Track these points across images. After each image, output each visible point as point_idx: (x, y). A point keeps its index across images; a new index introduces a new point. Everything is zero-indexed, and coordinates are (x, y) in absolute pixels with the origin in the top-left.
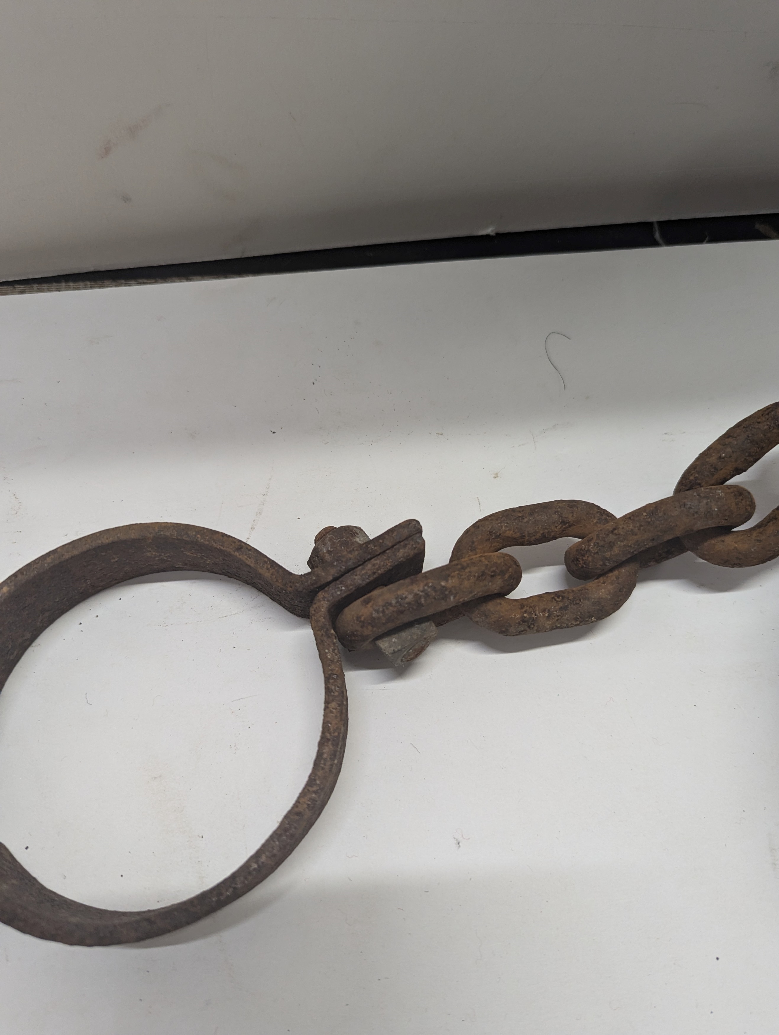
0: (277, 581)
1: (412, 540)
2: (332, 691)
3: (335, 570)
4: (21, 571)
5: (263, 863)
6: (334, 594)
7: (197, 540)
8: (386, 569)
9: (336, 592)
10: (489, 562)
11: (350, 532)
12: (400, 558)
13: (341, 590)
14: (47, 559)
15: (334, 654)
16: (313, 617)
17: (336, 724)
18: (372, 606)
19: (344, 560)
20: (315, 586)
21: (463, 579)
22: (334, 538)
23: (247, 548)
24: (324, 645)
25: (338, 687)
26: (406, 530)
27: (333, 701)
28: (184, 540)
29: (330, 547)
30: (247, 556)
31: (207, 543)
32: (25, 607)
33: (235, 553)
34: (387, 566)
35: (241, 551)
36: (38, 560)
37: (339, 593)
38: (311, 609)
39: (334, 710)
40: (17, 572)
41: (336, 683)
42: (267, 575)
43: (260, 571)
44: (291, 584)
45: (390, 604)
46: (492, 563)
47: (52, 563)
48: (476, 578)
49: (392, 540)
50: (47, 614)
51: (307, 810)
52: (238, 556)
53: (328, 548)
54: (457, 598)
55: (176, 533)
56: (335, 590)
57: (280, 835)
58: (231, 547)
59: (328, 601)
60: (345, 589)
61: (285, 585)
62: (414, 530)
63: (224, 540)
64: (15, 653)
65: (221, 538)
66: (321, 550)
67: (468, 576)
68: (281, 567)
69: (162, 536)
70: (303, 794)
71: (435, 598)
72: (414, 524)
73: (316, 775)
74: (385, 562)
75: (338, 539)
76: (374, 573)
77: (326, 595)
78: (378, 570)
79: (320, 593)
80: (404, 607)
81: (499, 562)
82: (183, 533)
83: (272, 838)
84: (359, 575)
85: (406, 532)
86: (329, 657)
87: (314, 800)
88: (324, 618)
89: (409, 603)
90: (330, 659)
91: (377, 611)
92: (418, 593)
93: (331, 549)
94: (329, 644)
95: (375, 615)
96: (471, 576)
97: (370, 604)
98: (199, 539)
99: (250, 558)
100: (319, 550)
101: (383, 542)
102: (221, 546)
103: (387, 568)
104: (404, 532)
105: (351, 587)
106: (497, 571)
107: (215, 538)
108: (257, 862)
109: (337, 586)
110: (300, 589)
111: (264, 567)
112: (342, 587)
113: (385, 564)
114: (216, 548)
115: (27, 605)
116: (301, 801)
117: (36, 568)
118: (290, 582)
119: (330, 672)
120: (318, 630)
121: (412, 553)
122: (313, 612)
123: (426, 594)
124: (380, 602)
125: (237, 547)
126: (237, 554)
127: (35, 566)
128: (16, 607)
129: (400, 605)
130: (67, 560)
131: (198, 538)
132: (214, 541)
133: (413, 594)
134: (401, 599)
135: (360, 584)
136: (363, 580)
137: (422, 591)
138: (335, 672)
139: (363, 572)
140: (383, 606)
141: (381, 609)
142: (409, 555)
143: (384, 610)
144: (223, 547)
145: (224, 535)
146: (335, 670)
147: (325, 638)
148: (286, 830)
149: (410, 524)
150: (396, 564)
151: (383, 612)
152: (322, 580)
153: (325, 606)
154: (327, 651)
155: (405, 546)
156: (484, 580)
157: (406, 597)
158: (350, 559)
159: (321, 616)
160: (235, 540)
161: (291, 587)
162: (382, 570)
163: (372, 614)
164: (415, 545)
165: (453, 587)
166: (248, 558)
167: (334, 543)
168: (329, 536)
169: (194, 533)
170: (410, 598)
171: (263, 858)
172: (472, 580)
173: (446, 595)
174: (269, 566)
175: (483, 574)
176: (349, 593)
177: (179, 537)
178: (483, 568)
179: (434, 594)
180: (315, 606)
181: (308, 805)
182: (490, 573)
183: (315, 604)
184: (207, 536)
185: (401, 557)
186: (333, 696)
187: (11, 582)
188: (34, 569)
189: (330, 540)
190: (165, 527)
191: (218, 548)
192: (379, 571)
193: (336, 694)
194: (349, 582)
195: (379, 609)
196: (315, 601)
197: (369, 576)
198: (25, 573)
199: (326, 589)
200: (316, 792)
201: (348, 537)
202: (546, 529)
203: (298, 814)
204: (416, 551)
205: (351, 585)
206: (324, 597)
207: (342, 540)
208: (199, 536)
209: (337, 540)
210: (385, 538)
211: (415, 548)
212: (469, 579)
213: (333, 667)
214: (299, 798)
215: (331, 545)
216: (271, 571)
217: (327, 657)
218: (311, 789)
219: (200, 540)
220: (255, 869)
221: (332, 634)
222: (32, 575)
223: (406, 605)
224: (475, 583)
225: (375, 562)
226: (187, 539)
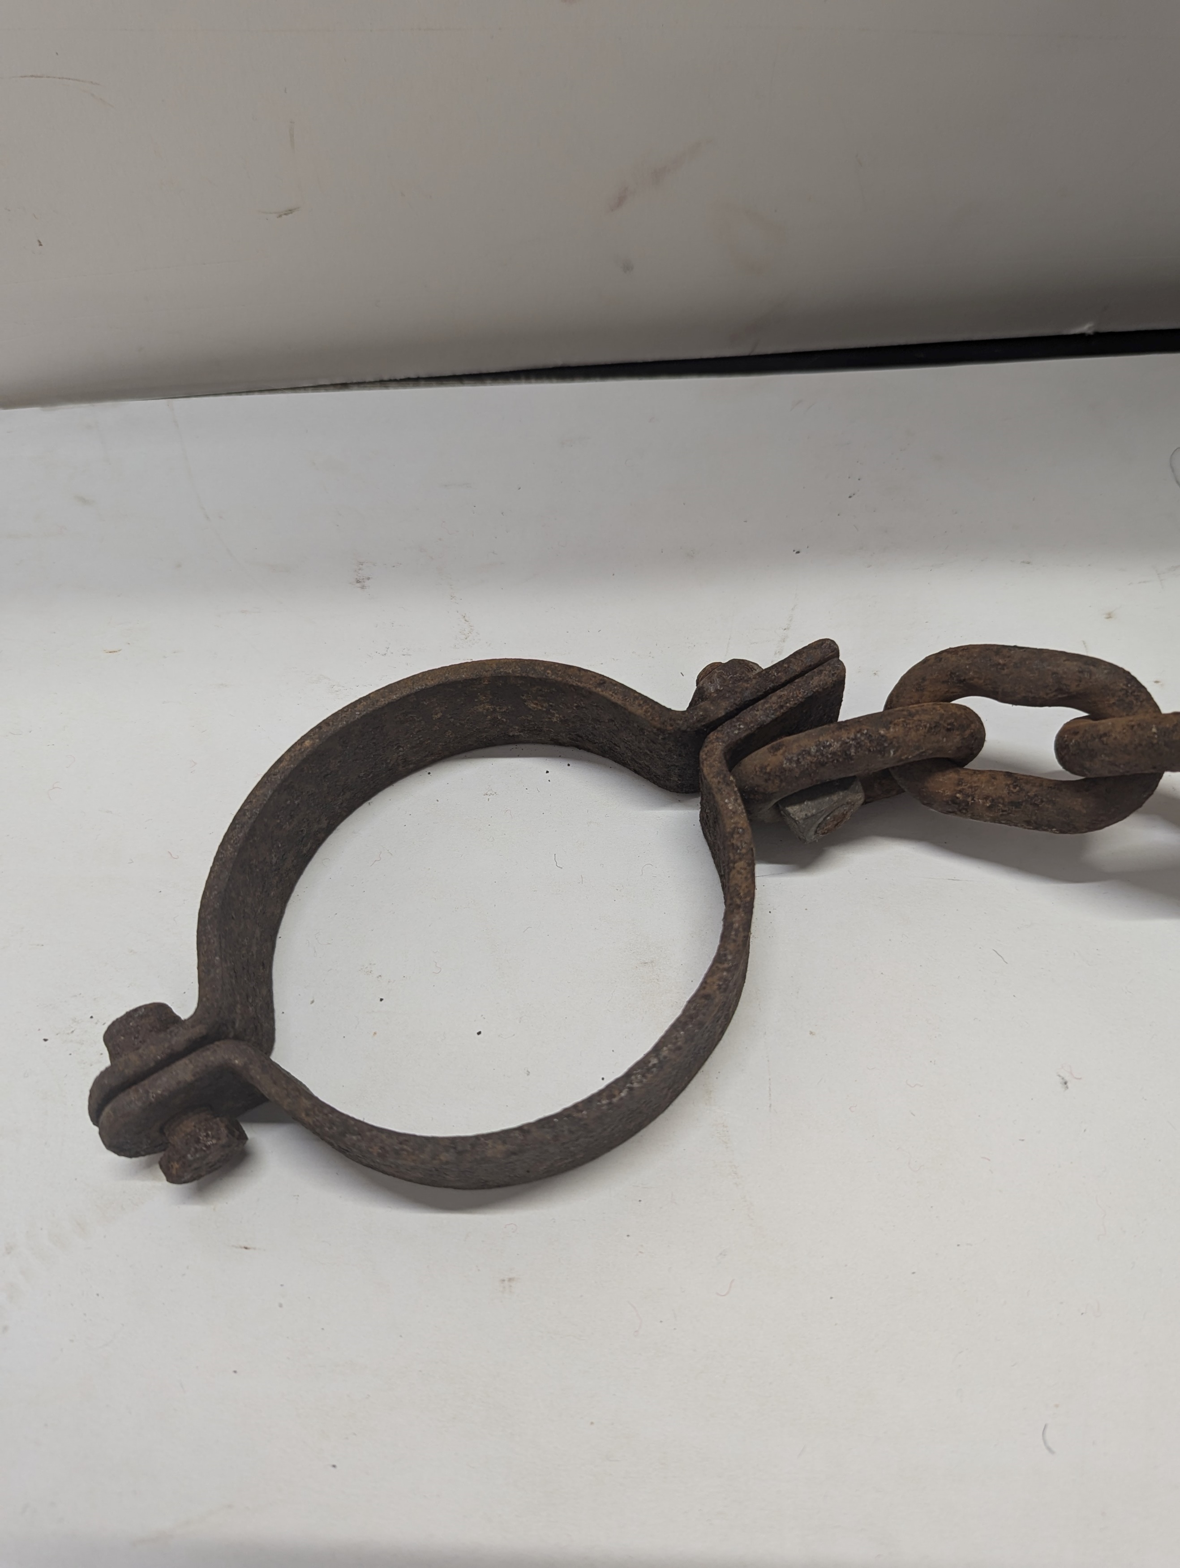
0: (653, 719)
1: (829, 664)
2: (738, 848)
3: (727, 702)
4: (326, 722)
5: (665, 1057)
6: (731, 734)
7: (546, 676)
8: (796, 702)
9: (733, 732)
10: (945, 711)
11: (745, 666)
12: (814, 688)
13: (739, 729)
14: (358, 706)
15: (736, 805)
16: (705, 762)
17: (747, 887)
18: (783, 754)
19: (739, 690)
20: (703, 724)
21: (910, 728)
22: (725, 673)
23: (611, 683)
24: (722, 794)
25: (745, 843)
26: (818, 651)
27: (740, 859)
28: (529, 677)
29: (719, 685)
30: (613, 691)
31: (560, 679)
32: (327, 775)
33: (596, 689)
34: (798, 698)
35: (604, 687)
36: (347, 708)
37: (736, 732)
38: (701, 753)
39: (742, 871)
40: (321, 723)
41: (742, 839)
42: (640, 712)
43: (630, 708)
44: (671, 722)
45: (809, 753)
46: (950, 713)
47: (364, 711)
48: (927, 729)
49: (800, 664)
50: (348, 795)
51: (718, 992)
52: (601, 693)
53: (717, 686)
54: (898, 754)
55: (519, 669)
56: (730, 729)
57: (686, 1023)
58: (591, 683)
59: (723, 742)
60: (744, 728)
61: (663, 724)
62: (830, 650)
63: (581, 674)
64: (309, 845)
65: (578, 672)
66: (707, 689)
67: (916, 726)
68: (657, 703)
69: (502, 674)
70: (711, 972)
71: (870, 751)
72: (828, 643)
73: (726, 949)
74: (795, 692)
75: (730, 675)
76: (781, 707)
77: (720, 735)
78: (787, 703)
79: (712, 734)
80: (827, 757)
81: (959, 713)
82: (528, 669)
83: (674, 1027)
84: (761, 710)
85: (818, 654)
86: (730, 808)
87: (726, 980)
88: (720, 762)
89: (834, 754)
90: (731, 810)
91: (790, 760)
92: (848, 741)
93: (720, 687)
94: (728, 793)
95: (786, 765)
96: (920, 725)
97: (781, 751)
98: (549, 675)
99: (616, 694)
100: (705, 689)
101: (789, 667)
102: (578, 681)
103: (798, 700)
104: (816, 654)
105: (752, 725)
106: (955, 724)
107: (570, 673)
108: (657, 1056)
109: (733, 724)
110: (684, 728)
111: (634, 704)
112: (740, 725)
113: (795, 695)
114: (572, 686)
115: (329, 772)
116: (708, 981)
117: (345, 717)
118: (670, 720)
119: (733, 826)
120: (714, 777)
121: (830, 680)
122: (704, 757)
123: (858, 743)
124: (795, 749)
125: (598, 682)
126: (599, 690)
127: (343, 715)
128: (318, 770)
129: (822, 755)
130: (383, 708)
131: (548, 673)
132: (570, 676)
133: (840, 743)
134: (824, 747)
135: (764, 721)
136: (768, 716)
137: (853, 740)
138: (740, 825)
139: (767, 706)
140: (799, 754)
141: (795, 759)
142: (826, 684)
143: (798, 759)
144: (581, 683)
145: (580, 669)
146: (739, 823)
147: (723, 786)
148: (691, 1017)
149: (822, 644)
150: (809, 695)
151: (798, 761)
152: (712, 715)
153: (720, 748)
154: (726, 801)
155: (821, 672)
156: (936, 734)
157: (830, 745)
158: (747, 689)
159: (715, 760)
160: (595, 675)
161: (672, 725)
162: (791, 703)
163: (782, 764)
164: (834, 671)
165: (894, 738)
166: (614, 694)
167: (725, 680)
168: (717, 672)
169: (543, 668)
170: (836, 746)
171: (665, 1051)
172: (922, 731)
173: (885, 747)
174: (641, 702)
175: (937, 725)
176: (749, 732)
177: (524, 674)
178: (937, 718)
179: (869, 744)
180: (706, 749)
181: (719, 985)
182: (946, 725)
183: (706, 747)
184: (560, 671)
185: (816, 686)
186: (740, 854)
187: (314, 735)
188: (342, 718)
189: (720, 676)
190: (505, 663)
191: (574, 684)
192: (788, 705)
193: (744, 851)
194: (748, 719)
195: (792, 758)
196: (706, 744)
197: (775, 710)
198: (331, 723)
199: (719, 729)
200: (728, 970)
201: (743, 673)
202: (1031, 692)
203: (707, 997)
204: (835, 678)
205: (751, 722)
206: (717, 738)
207: (735, 676)
208: (549, 671)
209: (728, 676)
210: (790, 662)
211: (833, 675)
212: (918, 730)
213: (736, 819)
214: (707, 976)
215: (720, 682)
216: (644, 708)
217: (727, 808)
218: (721, 966)
219: (551, 677)
220: (654, 1065)
221: (732, 782)
222: (340, 726)
223: (830, 756)
224: (925, 736)
225: (782, 693)
226: (534, 676)
